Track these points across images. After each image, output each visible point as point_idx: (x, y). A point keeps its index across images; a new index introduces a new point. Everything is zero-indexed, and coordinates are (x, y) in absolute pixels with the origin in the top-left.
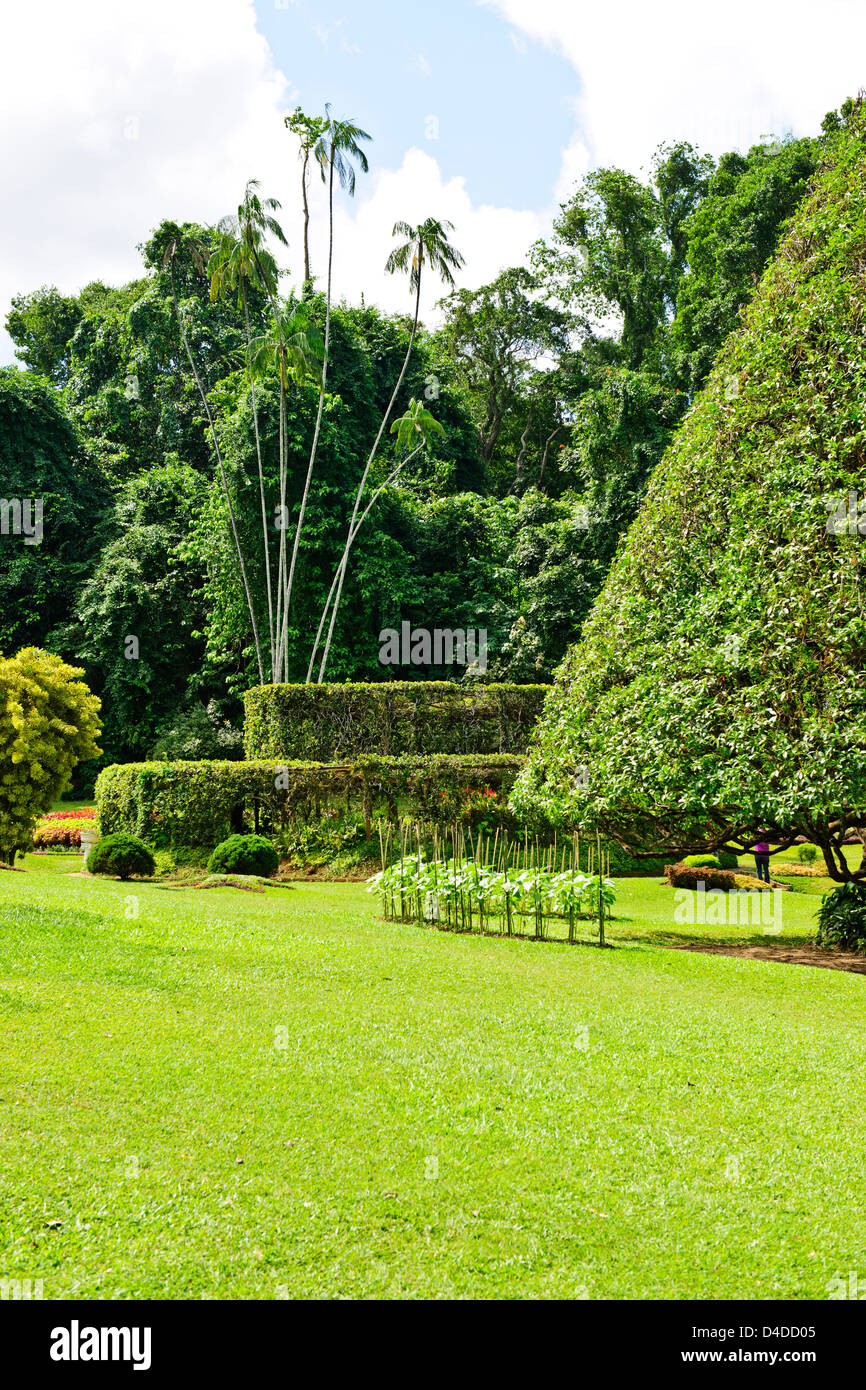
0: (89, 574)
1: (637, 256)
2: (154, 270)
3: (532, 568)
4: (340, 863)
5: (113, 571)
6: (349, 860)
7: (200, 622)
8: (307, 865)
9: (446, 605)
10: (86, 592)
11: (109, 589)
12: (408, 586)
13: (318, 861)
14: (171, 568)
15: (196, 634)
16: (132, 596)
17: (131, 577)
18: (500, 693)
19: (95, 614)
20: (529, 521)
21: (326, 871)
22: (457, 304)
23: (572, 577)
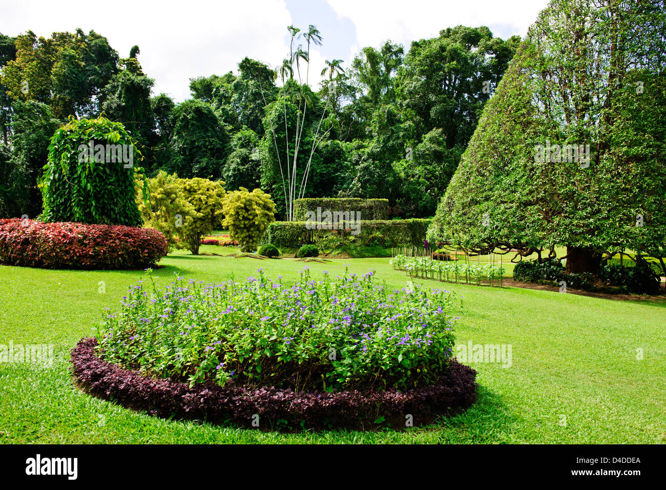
0: (224, 163)
1: (375, 72)
2: (240, 72)
3: (357, 163)
4: (335, 253)
5: (232, 162)
6: (338, 252)
7: (259, 178)
8: (324, 253)
9: (332, 173)
10: (225, 169)
11: (231, 168)
12: (322, 168)
13: (328, 252)
14: (249, 162)
15: (257, 181)
16: (239, 170)
17: (238, 164)
18: (374, 201)
19: (228, 175)
20: (356, 149)
21: (331, 255)
22: (324, 84)
23: (370, 166)
